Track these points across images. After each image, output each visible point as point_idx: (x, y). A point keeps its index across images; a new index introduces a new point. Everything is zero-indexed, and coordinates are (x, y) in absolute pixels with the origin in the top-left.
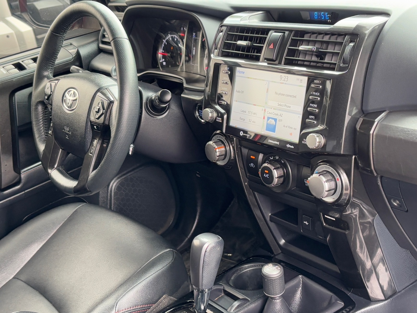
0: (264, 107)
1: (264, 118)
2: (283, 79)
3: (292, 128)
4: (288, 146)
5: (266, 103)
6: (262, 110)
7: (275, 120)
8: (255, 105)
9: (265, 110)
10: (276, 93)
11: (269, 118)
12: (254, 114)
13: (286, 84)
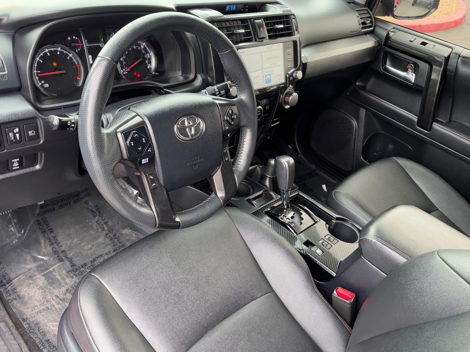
0: (262, 70)
1: (263, 77)
2: (269, 48)
3: (279, 75)
4: (281, 86)
5: (262, 67)
6: (261, 72)
7: (270, 75)
8: (256, 71)
9: (263, 72)
10: (267, 58)
11: (266, 76)
12: (257, 77)
13: (271, 51)
